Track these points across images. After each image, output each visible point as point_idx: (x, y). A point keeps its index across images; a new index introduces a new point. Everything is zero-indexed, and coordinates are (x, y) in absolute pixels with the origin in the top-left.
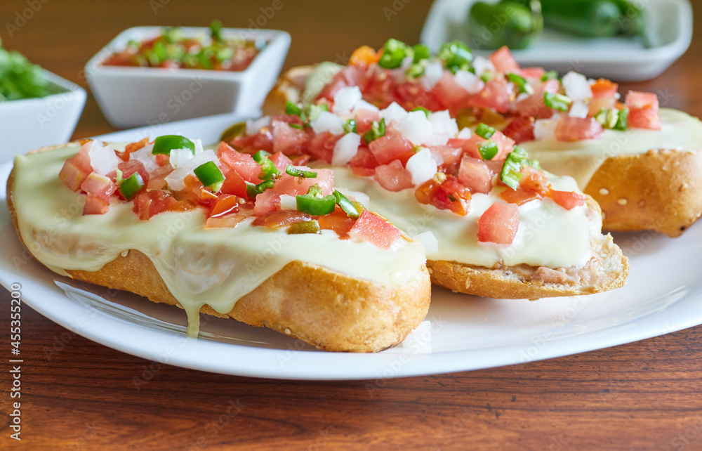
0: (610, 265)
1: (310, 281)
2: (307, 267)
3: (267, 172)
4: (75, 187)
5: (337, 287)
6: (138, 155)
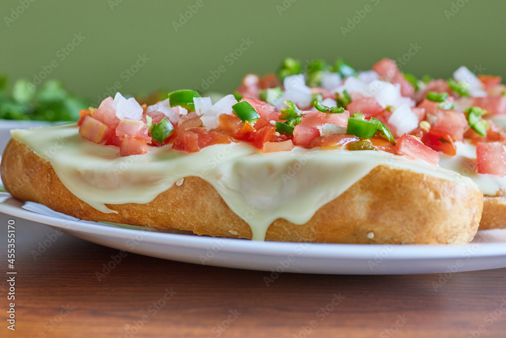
1: (401, 181)
2: (395, 170)
3: (289, 113)
4: (100, 138)
5: (428, 185)
6: (157, 108)
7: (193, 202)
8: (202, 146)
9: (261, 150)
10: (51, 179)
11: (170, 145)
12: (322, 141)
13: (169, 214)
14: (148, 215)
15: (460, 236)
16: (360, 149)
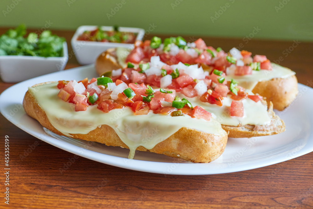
0: (277, 123)
1: (191, 135)
2: (189, 130)
3: (149, 92)
4: (66, 100)
5: (202, 137)
6: (92, 86)
7: (105, 134)
8: (109, 110)
9: (134, 113)
10: (45, 118)
11: (96, 105)
12: (161, 111)
13: (95, 138)
14: (86, 138)
15: (216, 156)
16: (176, 116)
